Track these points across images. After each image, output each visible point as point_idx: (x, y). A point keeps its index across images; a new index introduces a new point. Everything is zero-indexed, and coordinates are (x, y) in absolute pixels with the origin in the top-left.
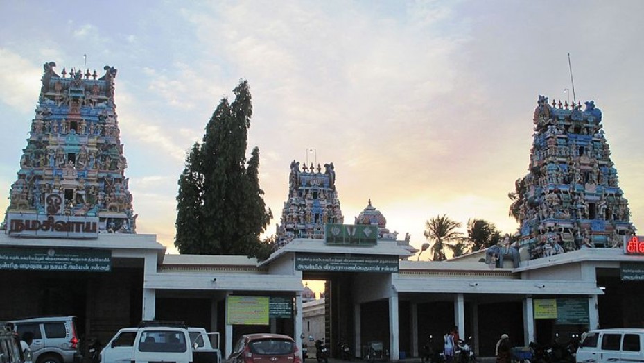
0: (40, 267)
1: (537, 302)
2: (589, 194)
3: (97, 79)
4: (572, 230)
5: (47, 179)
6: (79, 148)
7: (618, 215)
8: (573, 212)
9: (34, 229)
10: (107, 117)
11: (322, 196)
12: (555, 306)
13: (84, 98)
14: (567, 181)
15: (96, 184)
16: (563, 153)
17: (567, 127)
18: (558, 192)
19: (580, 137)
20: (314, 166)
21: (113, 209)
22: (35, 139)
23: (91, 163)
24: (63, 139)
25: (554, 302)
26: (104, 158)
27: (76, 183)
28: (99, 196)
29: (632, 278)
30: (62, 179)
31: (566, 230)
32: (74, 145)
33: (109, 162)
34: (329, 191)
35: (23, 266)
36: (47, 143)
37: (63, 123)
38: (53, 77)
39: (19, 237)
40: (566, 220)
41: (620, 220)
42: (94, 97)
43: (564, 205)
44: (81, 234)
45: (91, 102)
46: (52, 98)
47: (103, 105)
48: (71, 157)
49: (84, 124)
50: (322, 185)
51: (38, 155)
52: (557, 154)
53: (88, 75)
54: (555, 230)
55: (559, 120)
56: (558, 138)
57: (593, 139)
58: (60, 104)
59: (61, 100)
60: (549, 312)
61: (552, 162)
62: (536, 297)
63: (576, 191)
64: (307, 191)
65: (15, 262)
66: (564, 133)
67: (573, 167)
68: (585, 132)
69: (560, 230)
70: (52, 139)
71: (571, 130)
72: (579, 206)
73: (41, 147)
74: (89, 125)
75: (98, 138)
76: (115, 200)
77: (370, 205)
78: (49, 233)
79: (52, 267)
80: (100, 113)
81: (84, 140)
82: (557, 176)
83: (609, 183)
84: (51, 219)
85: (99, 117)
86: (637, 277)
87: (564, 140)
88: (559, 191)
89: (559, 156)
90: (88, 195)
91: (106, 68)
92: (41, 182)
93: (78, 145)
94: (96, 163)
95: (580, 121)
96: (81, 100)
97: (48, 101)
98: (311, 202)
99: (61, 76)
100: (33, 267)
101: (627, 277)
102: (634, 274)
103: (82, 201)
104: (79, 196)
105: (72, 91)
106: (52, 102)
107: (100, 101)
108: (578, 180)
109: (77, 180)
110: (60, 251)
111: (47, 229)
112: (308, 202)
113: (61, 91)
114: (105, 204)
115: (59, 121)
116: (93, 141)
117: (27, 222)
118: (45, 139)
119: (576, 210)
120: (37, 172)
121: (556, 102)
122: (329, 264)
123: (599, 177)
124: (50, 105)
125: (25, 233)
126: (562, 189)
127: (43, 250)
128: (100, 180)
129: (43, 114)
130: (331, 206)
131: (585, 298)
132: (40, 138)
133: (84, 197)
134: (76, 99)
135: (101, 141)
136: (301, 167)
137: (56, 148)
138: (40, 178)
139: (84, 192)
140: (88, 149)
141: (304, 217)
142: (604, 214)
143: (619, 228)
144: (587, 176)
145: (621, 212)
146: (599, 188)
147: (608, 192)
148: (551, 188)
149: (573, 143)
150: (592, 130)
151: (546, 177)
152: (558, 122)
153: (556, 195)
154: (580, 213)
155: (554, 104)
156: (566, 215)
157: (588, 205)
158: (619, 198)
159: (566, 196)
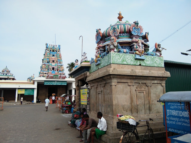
1: (19, 90)
2: (53, 65)
12: (24, 91)
14: (48, 63)
16: (48, 56)
19: (53, 52)
25: (24, 90)
29: (47, 84)
31: (45, 73)
41: (61, 71)
43: (46, 68)
57: (57, 53)
60: (23, 92)
61: (45, 58)
62: (19, 89)
67: (50, 59)
68: (55, 51)
71: (51, 51)
77: (6, 67)
82: (46, 61)
83: (60, 63)
86: (49, 84)
87: (49, 53)
95: (54, 49)
101: (46, 84)
102: (48, 83)
108: (51, 62)
119: (49, 69)
123: (57, 62)
126: (46, 64)
131: (33, 89)
142: (57, 70)
143: (60, 73)
144: (53, 61)
145: (61, 69)
146: (56, 64)
147: (59, 65)
148: (44, 64)
149: (51, 54)
150: (57, 51)
151: (43, 61)
152: (48, 49)
153: (44, 65)
154: (50, 70)
155: (50, 45)
156: (46, 70)
157: (52, 68)
158: (62, 66)
159: (47, 66)
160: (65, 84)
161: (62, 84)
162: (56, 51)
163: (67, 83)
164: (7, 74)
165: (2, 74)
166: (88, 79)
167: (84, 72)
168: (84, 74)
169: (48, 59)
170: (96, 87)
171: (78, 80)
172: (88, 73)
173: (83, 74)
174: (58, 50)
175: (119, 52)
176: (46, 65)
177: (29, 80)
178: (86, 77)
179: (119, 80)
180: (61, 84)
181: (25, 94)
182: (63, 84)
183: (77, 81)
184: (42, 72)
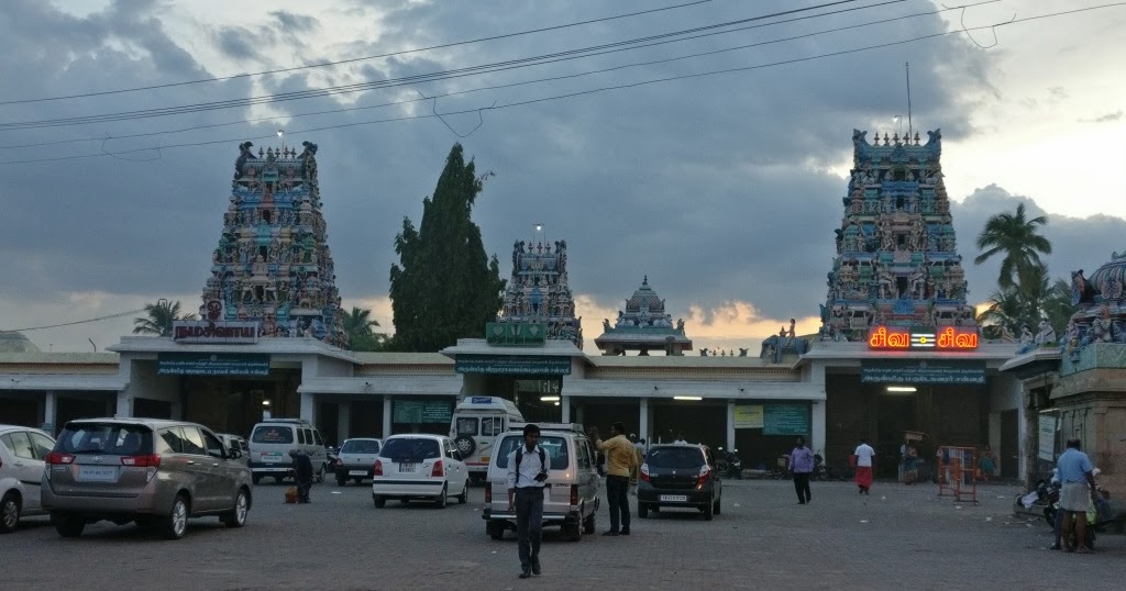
0: (203, 372)
1: (738, 409)
2: (899, 265)
3: (296, 156)
4: (867, 314)
5: (238, 276)
6: (270, 240)
7: (944, 291)
8: (874, 291)
9: (197, 335)
10: (301, 203)
11: (545, 282)
12: (761, 413)
13: (278, 182)
14: (870, 248)
15: (287, 279)
16: (871, 209)
17: (882, 173)
18: (854, 264)
19: (900, 185)
20: (543, 245)
21: (305, 305)
22: (228, 232)
23: (284, 255)
24: (254, 230)
25: (760, 409)
26: (296, 249)
27: (266, 279)
28: (291, 292)
29: (878, 379)
30: (252, 275)
31: (859, 314)
32: (266, 237)
33: (302, 254)
34: (553, 276)
35: (189, 371)
36: (238, 235)
37: (256, 212)
38: (248, 160)
39: (183, 343)
40: (861, 302)
41: (948, 298)
42: (288, 181)
43: (861, 281)
44: (241, 339)
45: (286, 186)
46: (246, 184)
47: (298, 188)
48: (263, 251)
49: (277, 213)
50: (545, 269)
51: (229, 249)
52: (863, 211)
53: (286, 153)
55: (873, 163)
56: (868, 189)
57: (922, 186)
58: (254, 190)
59: (256, 186)
60: (754, 420)
61: (853, 223)
62: (740, 402)
63: (879, 261)
64: (527, 276)
65: (181, 367)
66: (878, 182)
67: (881, 229)
68: (911, 177)
69: (850, 314)
70: (244, 231)
71: (888, 176)
72: (882, 281)
73: (234, 240)
74: (282, 213)
75: (292, 227)
76: (307, 296)
77: (645, 283)
78: (211, 339)
79: (215, 372)
80: (295, 198)
81: (276, 230)
82: (857, 242)
83: (939, 247)
84: (212, 325)
85: (293, 204)
86: (885, 378)
87: (876, 191)
88: (857, 263)
89: (865, 215)
90: (278, 291)
91: (305, 144)
92: (233, 279)
93: (271, 237)
94: (289, 255)
95: (905, 163)
96: (274, 185)
97: (243, 188)
98: (530, 290)
99: (258, 156)
100: (197, 372)
102: (880, 375)
103: (273, 298)
104: (270, 293)
105: (266, 175)
106: (246, 189)
107: (296, 184)
108: (887, 246)
109: (267, 275)
110: (222, 356)
111: (208, 336)
112: (527, 290)
113: (255, 176)
114: (298, 301)
115: (251, 210)
116: (286, 230)
117: (191, 328)
118: (237, 231)
119: (878, 287)
120: (229, 268)
121: (878, 136)
122: (492, 366)
123: (921, 240)
124: (243, 193)
125: (189, 339)
127: (206, 356)
128: (292, 274)
129: (237, 203)
130: (554, 293)
131: (807, 405)
132: (233, 230)
133: (275, 294)
134: (269, 185)
135: (294, 231)
136: (526, 248)
137: (247, 240)
138: (231, 274)
139: (274, 288)
140: (279, 240)
141: (521, 308)
142: (922, 291)
143: (942, 309)
144: (901, 239)
145: (948, 286)
146: (917, 255)
147: (934, 260)
148: (845, 259)
149: (888, 195)
150: (922, 174)
151: (844, 243)
152: (870, 167)
153: (851, 268)
154: (882, 291)
155: (877, 139)
156: (862, 294)
157: (894, 280)
158: (952, 268)
159: (866, 269)
160: (977, 376)
161: (961, 375)
162: (916, 173)
163: (987, 370)
164: (656, 322)
165: (632, 322)
166: (1056, 393)
167: (1045, 372)
168: (1046, 378)
169: (871, 228)
170: (1083, 412)
171: (1033, 391)
172: (1055, 377)
173: (1043, 375)
174: (928, 167)
175: (1114, 340)
176: (859, 266)
177: (769, 352)
178: (1050, 387)
179: (1112, 404)
180: (955, 375)
181: (767, 431)
182: (966, 379)
183: (1028, 392)
184: (837, 308)
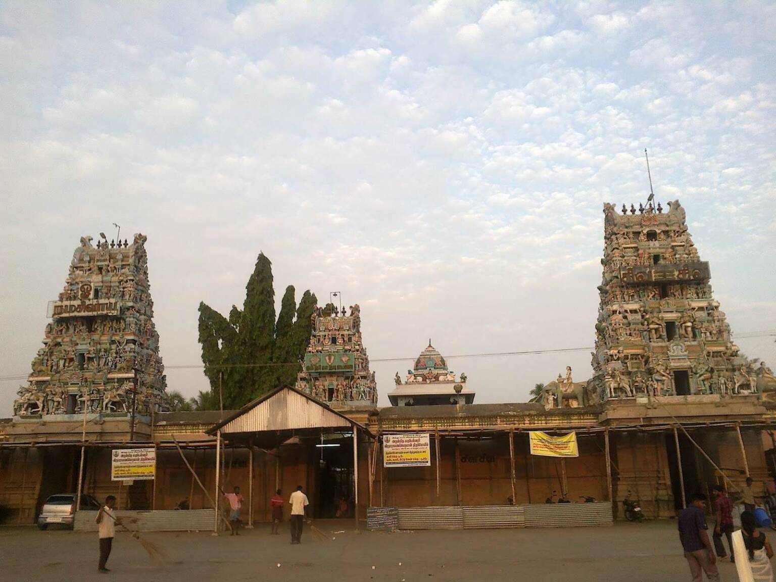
4: (643, 357)
11: (340, 341)
13: (108, 266)
15: (107, 347)
17: (636, 235)
18: (623, 312)
30: (77, 344)
34: (348, 335)
40: (635, 345)
43: (632, 326)
46: (81, 269)
49: (104, 290)
50: (341, 328)
53: (120, 245)
54: (618, 359)
56: (625, 248)
57: (673, 244)
58: (87, 273)
59: (89, 270)
63: (647, 308)
68: (662, 237)
69: (626, 357)
71: (642, 237)
72: (652, 326)
74: (109, 291)
76: (124, 360)
77: (430, 346)
83: (698, 294)
84: (83, 303)
87: (633, 250)
88: (625, 311)
97: (78, 272)
105: (99, 261)
107: (124, 267)
108: (651, 296)
109: (89, 344)
113: (89, 261)
114: (116, 366)
120: (58, 339)
121: (626, 208)
123: (682, 289)
124: (78, 276)
126: (629, 308)
128: (113, 342)
129: (71, 284)
133: (95, 360)
134: (100, 268)
138: (59, 344)
139: (94, 355)
147: (696, 306)
148: (615, 308)
150: (672, 234)
152: (625, 230)
154: (654, 335)
155: (624, 210)
156: (635, 339)
157: (663, 324)
158: (714, 312)
159: (635, 316)
162: (666, 233)
165: (420, 379)
184: (613, 352)
